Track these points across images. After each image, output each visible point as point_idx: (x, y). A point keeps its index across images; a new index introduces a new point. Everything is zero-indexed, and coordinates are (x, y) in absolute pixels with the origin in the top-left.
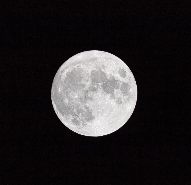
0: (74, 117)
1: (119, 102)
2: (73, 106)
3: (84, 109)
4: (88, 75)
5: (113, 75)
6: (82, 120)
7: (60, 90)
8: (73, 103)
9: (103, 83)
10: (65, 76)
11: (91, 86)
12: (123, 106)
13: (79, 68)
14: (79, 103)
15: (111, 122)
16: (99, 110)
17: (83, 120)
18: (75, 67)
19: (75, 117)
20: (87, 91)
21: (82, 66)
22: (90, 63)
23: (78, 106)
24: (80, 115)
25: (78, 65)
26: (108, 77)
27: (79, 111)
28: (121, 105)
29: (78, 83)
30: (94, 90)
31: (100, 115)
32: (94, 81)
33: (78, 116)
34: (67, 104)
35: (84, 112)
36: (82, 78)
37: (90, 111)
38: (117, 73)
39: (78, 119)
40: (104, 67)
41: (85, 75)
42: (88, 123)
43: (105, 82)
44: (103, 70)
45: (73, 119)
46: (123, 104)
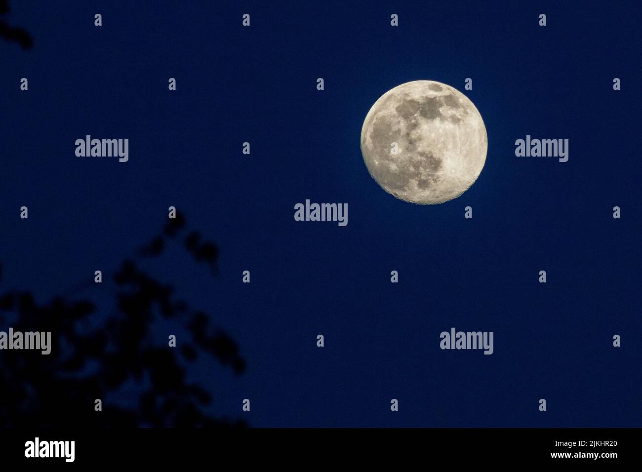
0: (416, 178)
1: (456, 120)
2: (404, 165)
3: (419, 158)
4: (394, 116)
5: (424, 95)
6: (429, 175)
7: (377, 162)
8: (401, 162)
9: (419, 112)
10: (371, 141)
11: (407, 125)
12: (465, 124)
13: (379, 119)
14: (408, 157)
15: (465, 152)
16: (439, 146)
17: (430, 173)
18: (374, 121)
19: (418, 178)
20: (408, 134)
21: (381, 114)
22: (388, 104)
23: (410, 160)
24: (421, 169)
25: (376, 117)
26: (421, 101)
27: (417, 165)
28: (461, 122)
29: (390, 134)
30: (415, 126)
31: (445, 152)
32: (406, 116)
33: (421, 174)
34: (396, 170)
35: (423, 163)
36: (390, 124)
37: (429, 155)
38: (428, 90)
39: (423, 178)
40: (407, 95)
41: (392, 119)
42: (438, 174)
43: (421, 109)
44: (409, 99)
45: (417, 182)
46: (463, 121)
